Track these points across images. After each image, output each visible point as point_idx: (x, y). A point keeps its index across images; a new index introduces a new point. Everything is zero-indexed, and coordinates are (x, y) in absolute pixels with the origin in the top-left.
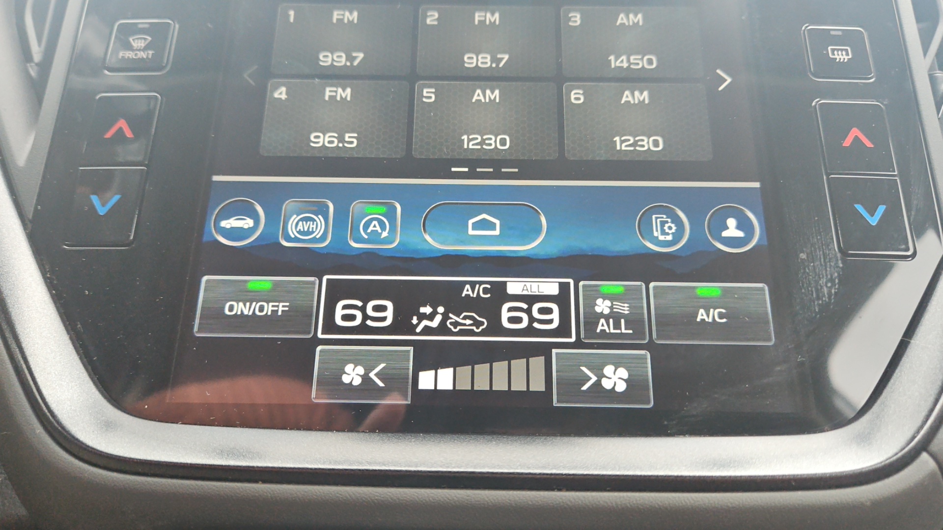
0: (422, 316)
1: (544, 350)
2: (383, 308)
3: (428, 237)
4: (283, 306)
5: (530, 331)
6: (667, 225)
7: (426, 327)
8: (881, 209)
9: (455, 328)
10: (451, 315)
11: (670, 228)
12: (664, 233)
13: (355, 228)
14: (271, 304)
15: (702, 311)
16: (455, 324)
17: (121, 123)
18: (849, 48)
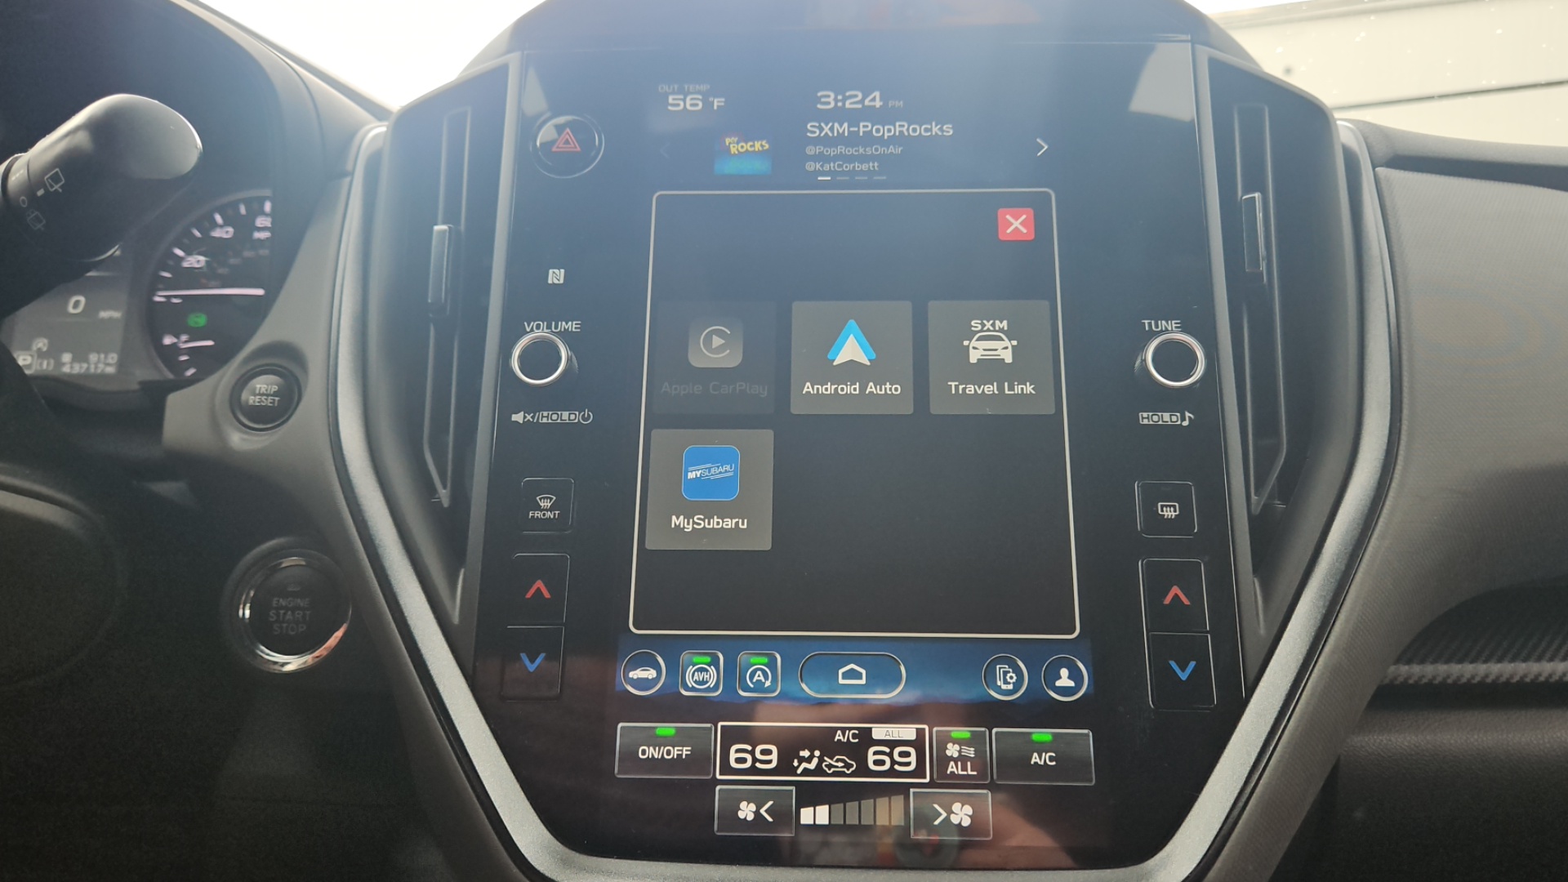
0: (802, 760)
1: (903, 789)
2: (769, 752)
3: (804, 686)
4: (686, 750)
5: (892, 772)
6: (1009, 675)
7: (805, 769)
8: (1192, 664)
9: (829, 770)
10: (826, 758)
12: (1006, 682)
13: (742, 679)
14: (676, 748)
15: (1035, 755)
16: (830, 766)
17: (539, 584)
18: (1177, 504)
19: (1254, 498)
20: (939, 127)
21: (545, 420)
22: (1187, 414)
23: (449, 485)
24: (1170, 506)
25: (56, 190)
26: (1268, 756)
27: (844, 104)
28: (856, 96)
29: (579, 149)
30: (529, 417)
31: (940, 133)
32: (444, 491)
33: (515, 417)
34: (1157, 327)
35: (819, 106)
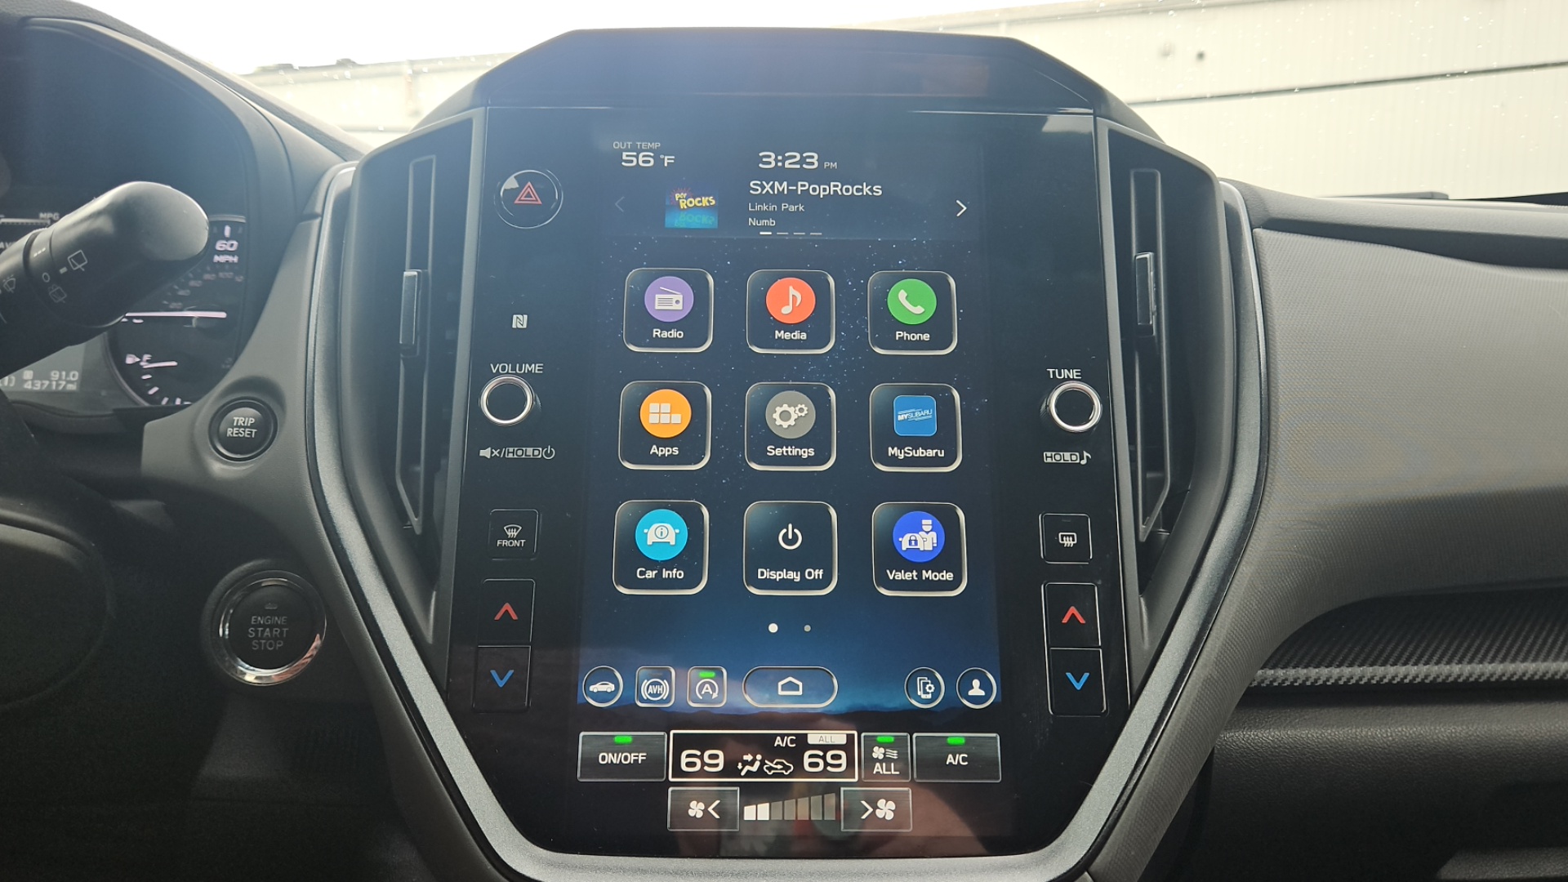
0: (745, 763)
1: (834, 788)
2: (716, 757)
3: (747, 698)
4: (642, 756)
5: (824, 773)
6: (928, 686)
7: (748, 771)
8: (1086, 675)
9: (770, 771)
10: (766, 762)
11: (930, 688)
12: (925, 692)
13: (692, 691)
14: (633, 755)
15: (950, 756)
16: (770, 769)
17: (507, 607)
18: (1075, 534)
19: (1142, 527)
20: (869, 187)
21: (511, 456)
22: (1086, 454)
23: (421, 512)
24: (1069, 536)
25: (79, 269)
26: (1148, 756)
27: (784, 164)
28: (795, 157)
29: (540, 202)
30: (496, 453)
31: (870, 194)
32: (416, 519)
33: (483, 453)
34: (1060, 375)
35: (761, 165)
